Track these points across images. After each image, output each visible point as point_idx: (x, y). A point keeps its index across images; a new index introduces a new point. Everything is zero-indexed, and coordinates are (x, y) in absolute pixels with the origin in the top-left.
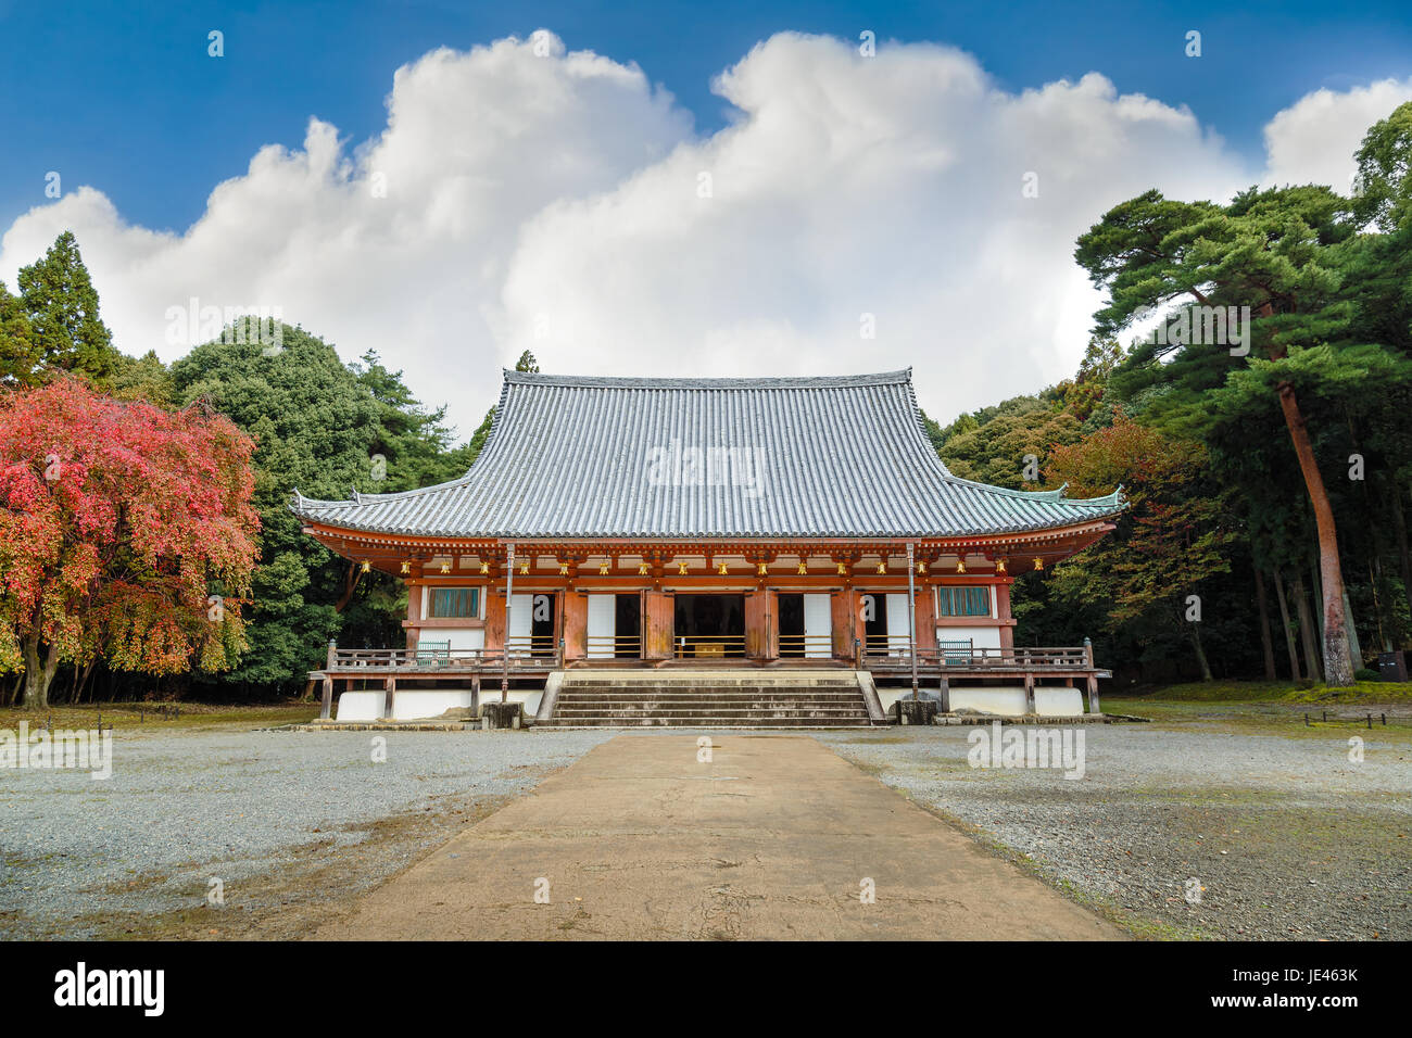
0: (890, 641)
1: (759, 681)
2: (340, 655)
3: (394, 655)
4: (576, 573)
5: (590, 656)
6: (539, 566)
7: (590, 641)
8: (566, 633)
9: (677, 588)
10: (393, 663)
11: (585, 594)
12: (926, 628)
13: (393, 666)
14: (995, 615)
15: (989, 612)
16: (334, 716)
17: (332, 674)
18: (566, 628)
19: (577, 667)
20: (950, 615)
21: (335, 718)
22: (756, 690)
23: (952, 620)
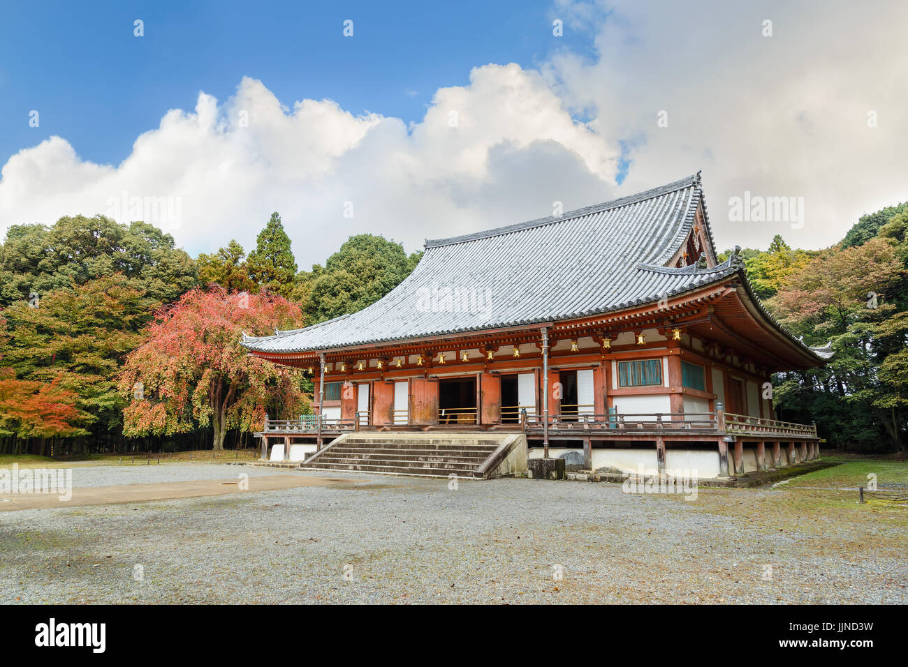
0: (580, 409)
1: (443, 441)
2: (271, 423)
3: (288, 423)
4: (387, 369)
5: (395, 423)
6: (370, 366)
7: (396, 414)
8: (375, 408)
9: (438, 375)
10: (288, 428)
11: (392, 383)
12: (606, 398)
13: (288, 430)
14: (667, 384)
15: (661, 382)
16: (269, 457)
17: (265, 434)
18: (375, 405)
19: (384, 430)
20: (627, 386)
21: (269, 459)
22: (434, 447)
23: (625, 390)
